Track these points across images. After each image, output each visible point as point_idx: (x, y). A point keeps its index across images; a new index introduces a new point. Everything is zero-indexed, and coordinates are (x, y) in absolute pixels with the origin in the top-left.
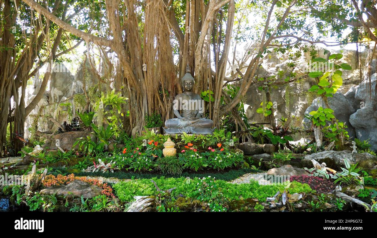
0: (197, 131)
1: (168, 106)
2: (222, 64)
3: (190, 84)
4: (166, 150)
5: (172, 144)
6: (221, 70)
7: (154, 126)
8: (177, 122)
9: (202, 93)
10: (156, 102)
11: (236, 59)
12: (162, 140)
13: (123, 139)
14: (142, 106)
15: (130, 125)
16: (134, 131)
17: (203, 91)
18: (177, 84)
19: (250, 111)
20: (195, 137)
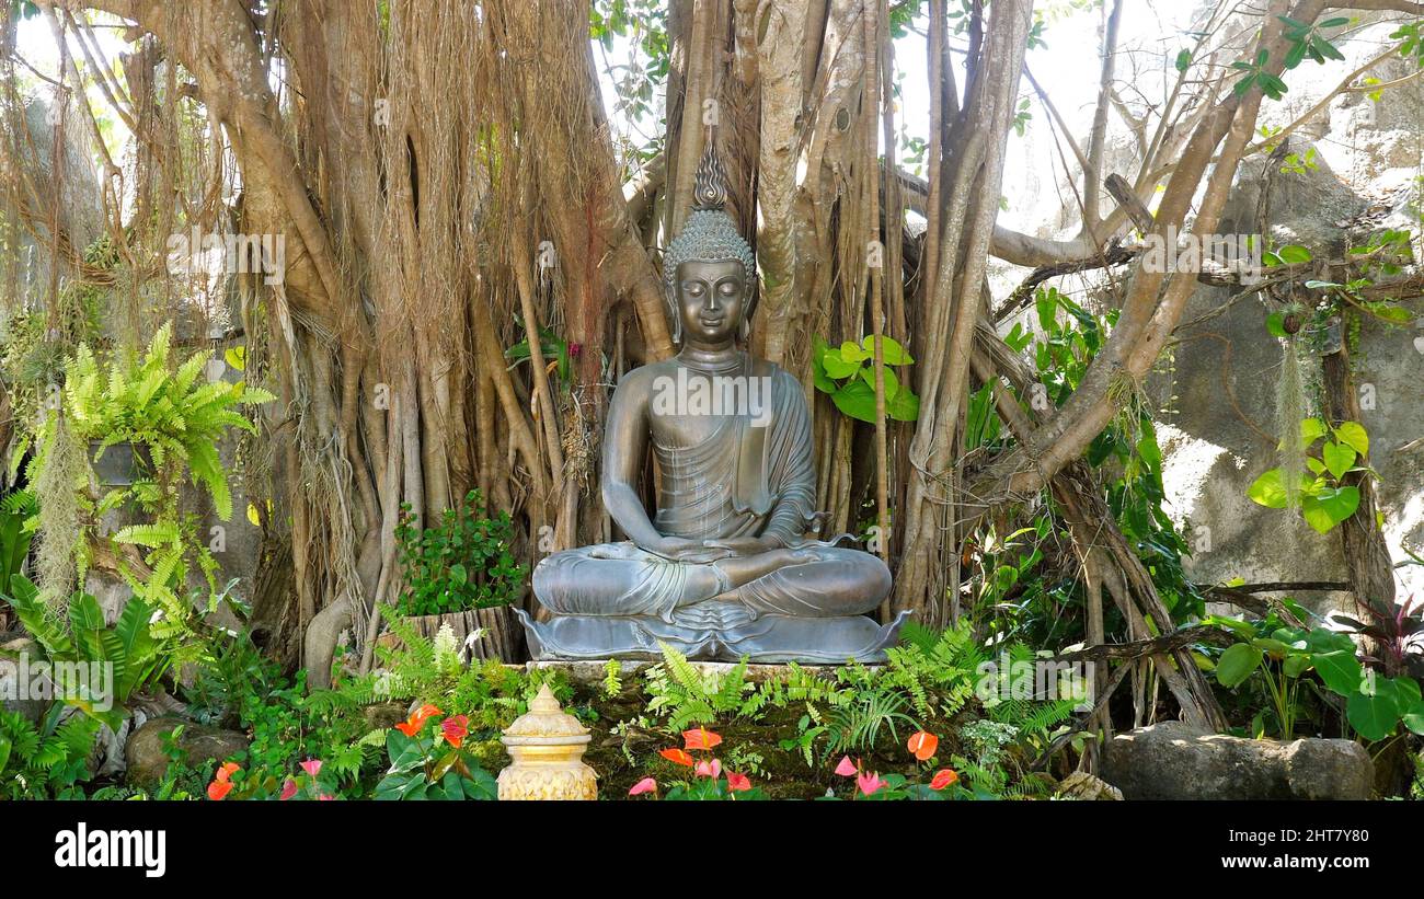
0: (769, 640)
1: (564, 456)
2: (976, 140)
3: (726, 289)
4: (518, 776)
5: (571, 731)
6: (962, 188)
7: (466, 598)
8: (625, 567)
9: (828, 356)
10: (484, 423)
11: (1122, 108)
12: (504, 701)
13: (240, 692)
14: (378, 452)
15: (293, 589)
16: (320, 636)
17: (835, 343)
18: (631, 291)
19: (1228, 489)
20: (751, 686)
